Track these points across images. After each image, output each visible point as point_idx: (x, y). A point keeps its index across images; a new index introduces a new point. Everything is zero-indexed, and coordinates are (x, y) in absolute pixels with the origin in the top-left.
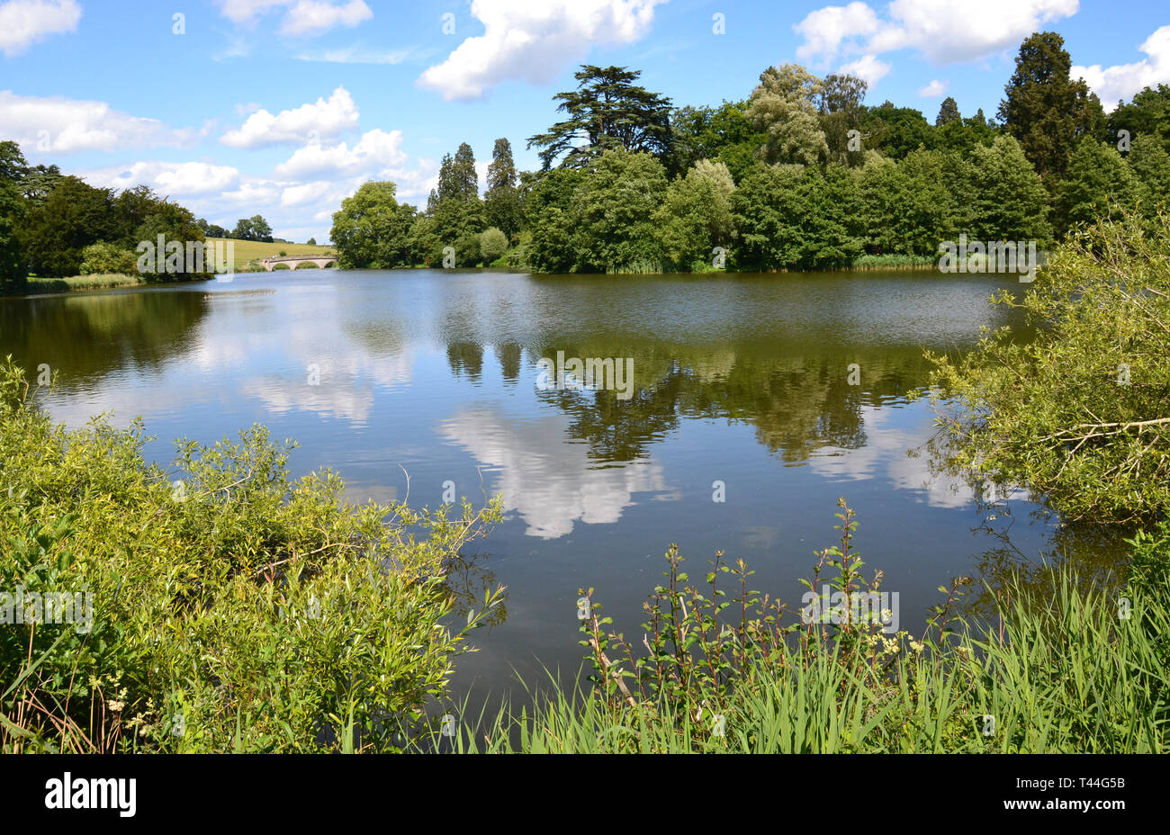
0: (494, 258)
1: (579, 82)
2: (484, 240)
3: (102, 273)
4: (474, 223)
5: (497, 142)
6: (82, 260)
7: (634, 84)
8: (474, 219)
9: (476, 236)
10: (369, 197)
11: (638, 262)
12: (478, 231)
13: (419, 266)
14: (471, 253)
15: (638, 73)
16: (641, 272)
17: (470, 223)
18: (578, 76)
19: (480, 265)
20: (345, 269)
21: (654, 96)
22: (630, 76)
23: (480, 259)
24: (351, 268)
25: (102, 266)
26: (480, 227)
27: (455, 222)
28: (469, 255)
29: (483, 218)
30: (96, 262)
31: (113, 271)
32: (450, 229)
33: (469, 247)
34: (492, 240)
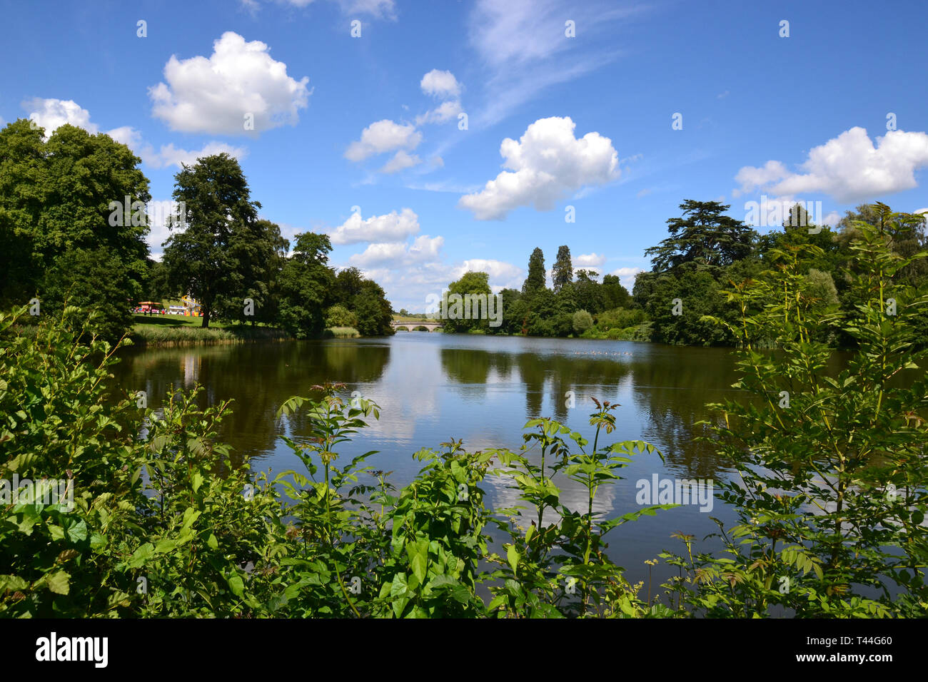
0: (582, 331)
1: (683, 211)
2: (576, 318)
3: (340, 326)
4: (567, 305)
5: (560, 248)
6: (327, 316)
7: (722, 214)
8: (567, 303)
9: (569, 315)
10: (471, 283)
11: (765, 340)
12: (570, 312)
13: (517, 334)
14: (565, 327)
15: (728, 207)
16: (768, 347)
17: (565, 305)
18: (682, 206)
19: (571, 336)
20: (450, 333)
21: (739, 223)
22: (722, 209)
23: (572, 331)
24: (454, 332)
25: (340, 322)
26: (571, 309)
27: (551, 304)
28: (563, 328)
29: (574, 303)
30: (337, 319)
31: (346, 325)
32: (546, 309)
33: (563, 323)
34: (583, 318)
